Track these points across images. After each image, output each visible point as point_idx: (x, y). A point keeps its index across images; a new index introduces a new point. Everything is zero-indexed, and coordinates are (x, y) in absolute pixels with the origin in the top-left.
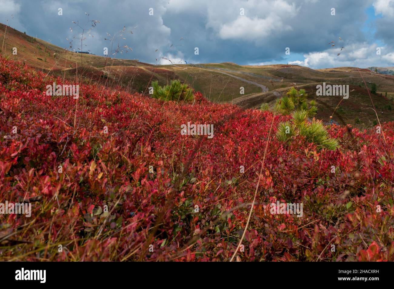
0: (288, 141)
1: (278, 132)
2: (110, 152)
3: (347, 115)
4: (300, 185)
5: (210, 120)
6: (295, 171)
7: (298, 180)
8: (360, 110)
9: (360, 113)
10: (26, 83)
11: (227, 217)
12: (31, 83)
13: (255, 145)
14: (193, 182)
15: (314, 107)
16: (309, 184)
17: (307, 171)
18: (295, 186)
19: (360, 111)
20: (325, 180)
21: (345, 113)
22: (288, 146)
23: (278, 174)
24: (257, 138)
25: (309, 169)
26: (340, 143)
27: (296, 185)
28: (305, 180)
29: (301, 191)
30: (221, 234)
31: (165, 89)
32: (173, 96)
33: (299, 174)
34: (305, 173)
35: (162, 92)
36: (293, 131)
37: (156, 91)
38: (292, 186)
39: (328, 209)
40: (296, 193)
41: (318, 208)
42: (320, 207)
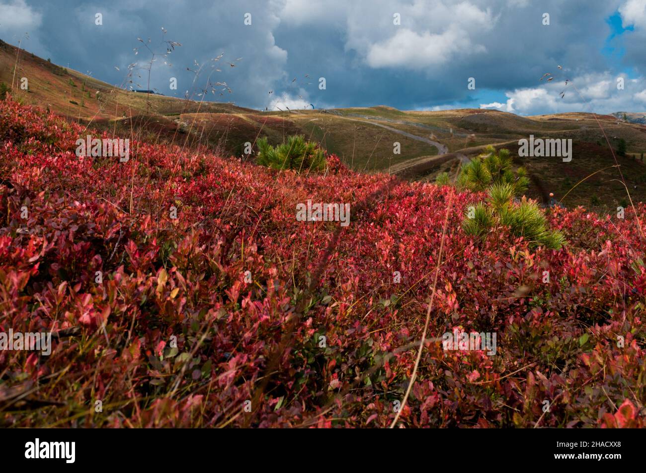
0: (481, 235)
1: (465, 220)
2: (190, 254)
3: (577, 192)
4: (503, 307)
6: (494, 284)
7: (500, 299)
8: (599, 182)
9: (600, 187)
10: (51, 142)
11: (382, 361)
12: (60, 142)
13: (428, 241)
14: (326, 302)
15: (523, 178)
16: (518, 305)
17: (513, 284)
18: (494, 308)
19: (599, 184)
20: (544, 299)
22: (482, 242)
23: (467, 289)
24: (430, 230)
25: (517, 280)
26: (568, 238)
27: (496, 307)
29: (503, 316)
30: (374, 387)
31: (278, 150)
32: (292, 163)
33: (500, 289)
34: (511, 287)
35: (274, 154)
36: (489, 218)
37: (265, 154)
38: (490, 308)
39: (548, 346)
40: (497, 320)
41: (533, 345)
42: (535, 343)
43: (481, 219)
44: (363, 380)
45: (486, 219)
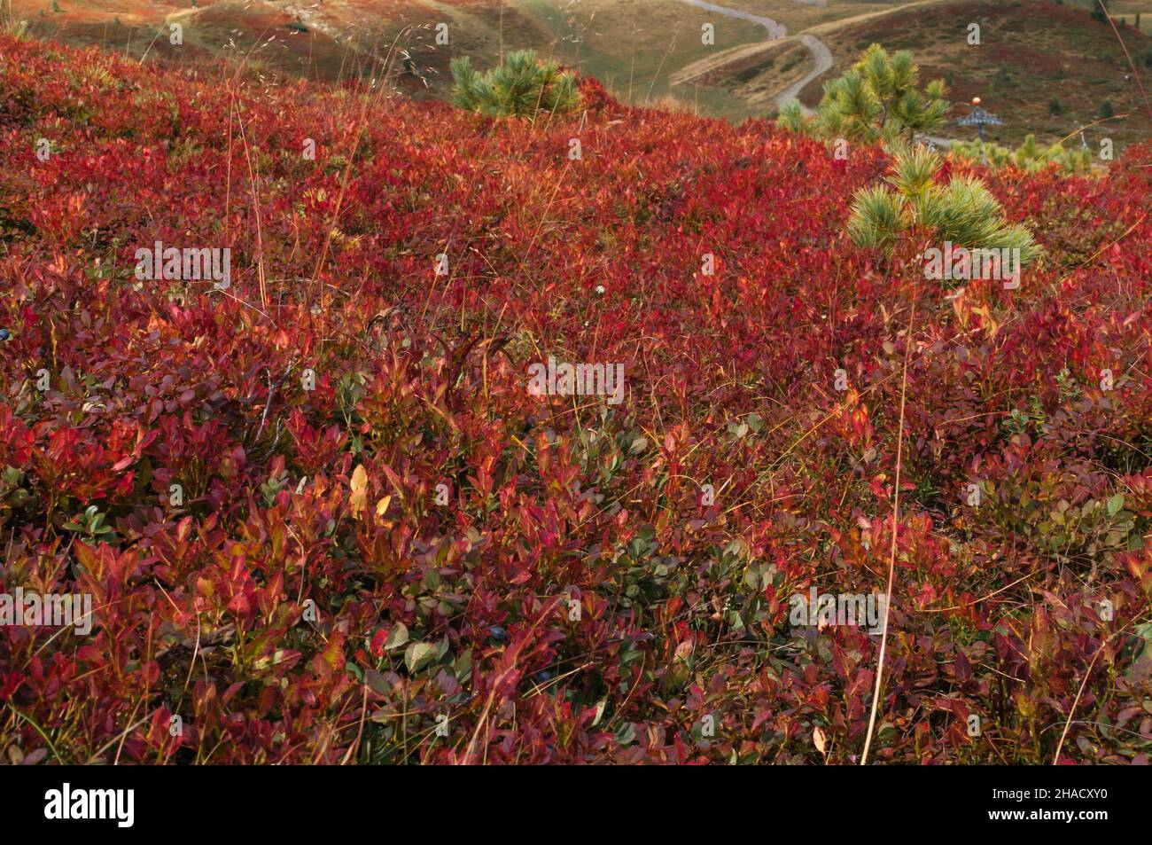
0: (883, 245)
1: (852, 219)
2: (392, 400)
3: (1023, 92)
4: (956, 431)
5: (639, 179)
6: (936, 387)
7: (950, 417)
8: (1061, 72)
9: (1063, 81)
10: (86, 116)
11: (760, 581)
12: (101, 114)
13: (788, 264)
14: (639, 450)
15: (939, 103)
16: (982, 425)
17: (971, 385)
18: (938, 434)
19: (1062, 74)
20: (1029, 410)
21: (1017, 85)
22: (884, 261)
23: (884, 392)
24: (790, 242)
25: (978, 378)
26: (1038, 236)
27: (942, 432)
28: (970, 417)
29: (957, 448)
30: (747, 631)
31: (490, 79)
32: (517, 101)
33: (948, 395)
34: (967, 391)
35: (484, 87)
36: (897, 214)
37: (466, 87)
38: (931, 435)
39: (1052, 522)
40: (945, 456)
41: (1024, 521)
42: (1028, 515)
43: (882, 217)
44: (728, 618)
45: (891, 216)
